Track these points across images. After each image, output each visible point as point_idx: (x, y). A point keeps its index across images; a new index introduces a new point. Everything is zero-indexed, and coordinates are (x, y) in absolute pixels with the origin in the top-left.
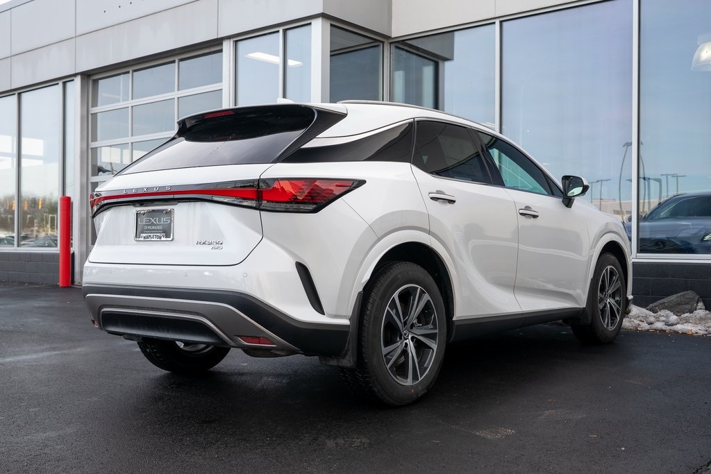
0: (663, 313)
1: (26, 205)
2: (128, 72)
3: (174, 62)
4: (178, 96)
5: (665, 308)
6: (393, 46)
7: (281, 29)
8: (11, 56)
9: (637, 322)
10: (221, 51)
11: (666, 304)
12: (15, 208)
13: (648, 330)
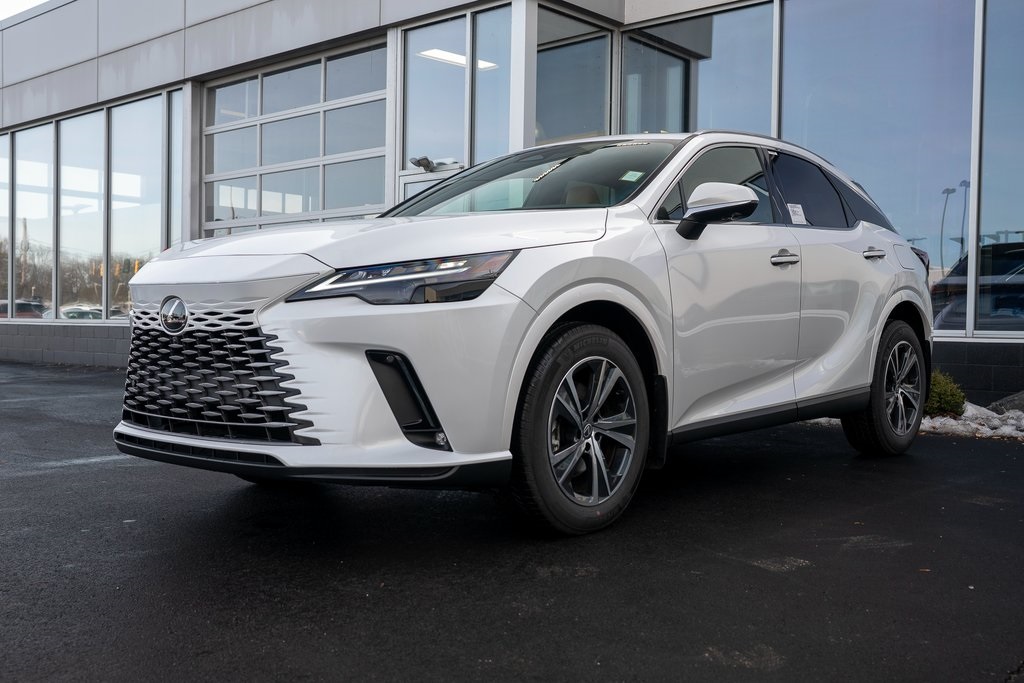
0: (1012, 413)
1: (117, 269)
2: (256, 77)
3: (319, 61)
4: (326, 109)
5: (1014, 408)
6: (625, 37)
7: (468, 13)
8: (98, 57)
9: (974, 425)
10: (384, 45)
11: (1016, 402)
12: (103, 273)
13: (990, 438)
